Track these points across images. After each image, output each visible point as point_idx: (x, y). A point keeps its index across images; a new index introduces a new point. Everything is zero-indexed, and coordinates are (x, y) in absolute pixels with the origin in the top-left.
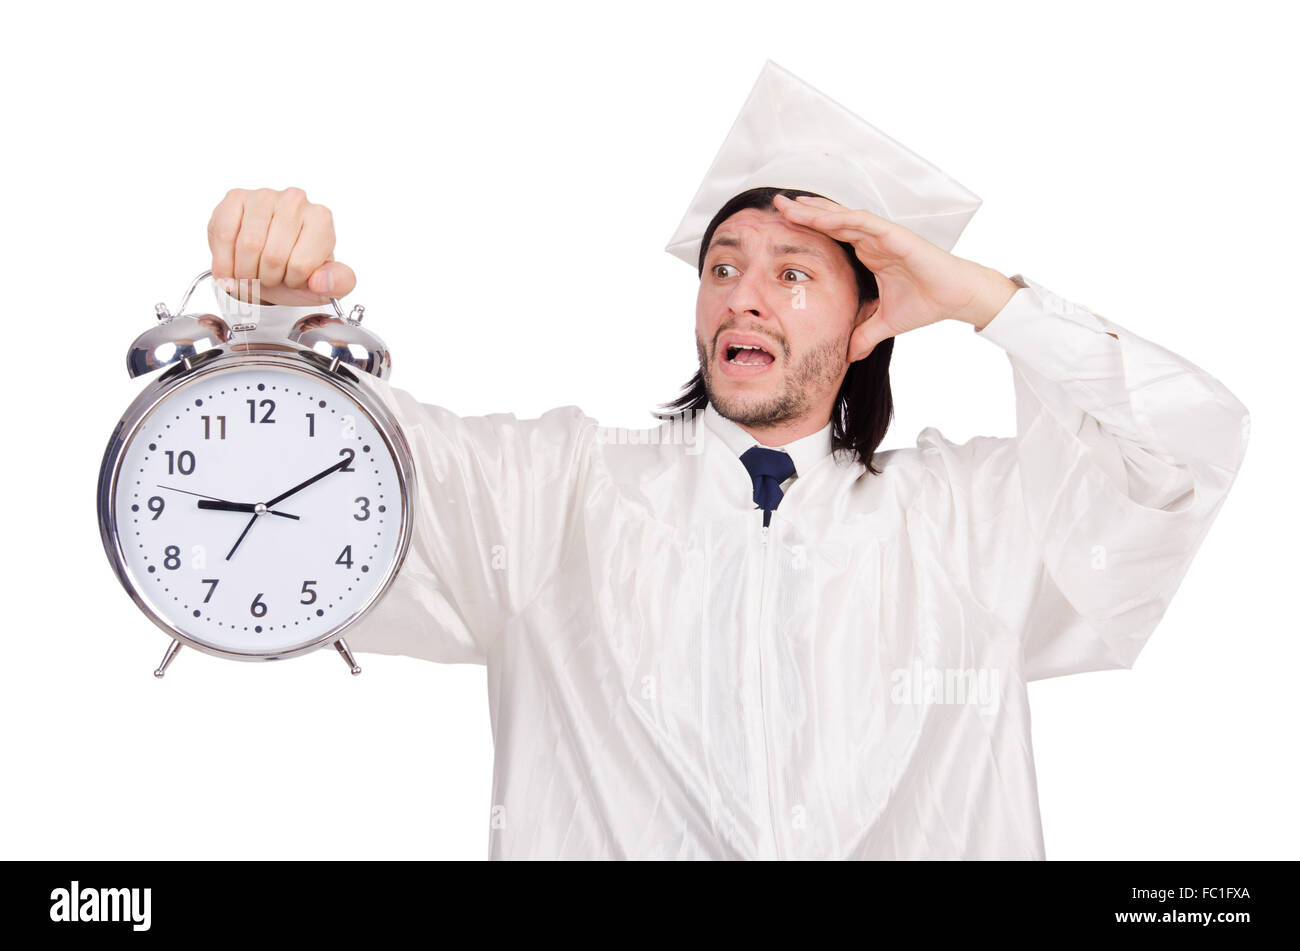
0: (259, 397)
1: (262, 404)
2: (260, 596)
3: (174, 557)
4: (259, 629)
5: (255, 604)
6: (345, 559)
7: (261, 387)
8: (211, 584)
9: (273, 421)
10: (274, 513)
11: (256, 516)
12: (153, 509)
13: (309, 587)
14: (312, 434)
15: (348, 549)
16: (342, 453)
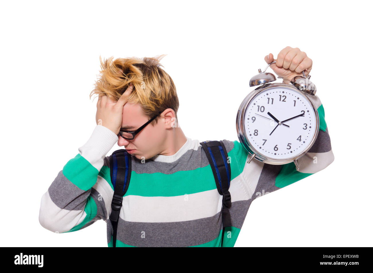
0: (282, 95)
1: (283, 97)
2: (277, 145)
3: (257, 133)
4: (275, 154)
5: (275, 147)
6: (299, 139)
7: (283, 92)
8: (265, 141)
9: (285, 101)
10: (283, 124)
11: (278, 125)
12: (253, 120)
13: (289, 145)
14: (295, 106)
15: (300, 136)
16: (302, 111)
